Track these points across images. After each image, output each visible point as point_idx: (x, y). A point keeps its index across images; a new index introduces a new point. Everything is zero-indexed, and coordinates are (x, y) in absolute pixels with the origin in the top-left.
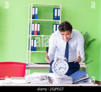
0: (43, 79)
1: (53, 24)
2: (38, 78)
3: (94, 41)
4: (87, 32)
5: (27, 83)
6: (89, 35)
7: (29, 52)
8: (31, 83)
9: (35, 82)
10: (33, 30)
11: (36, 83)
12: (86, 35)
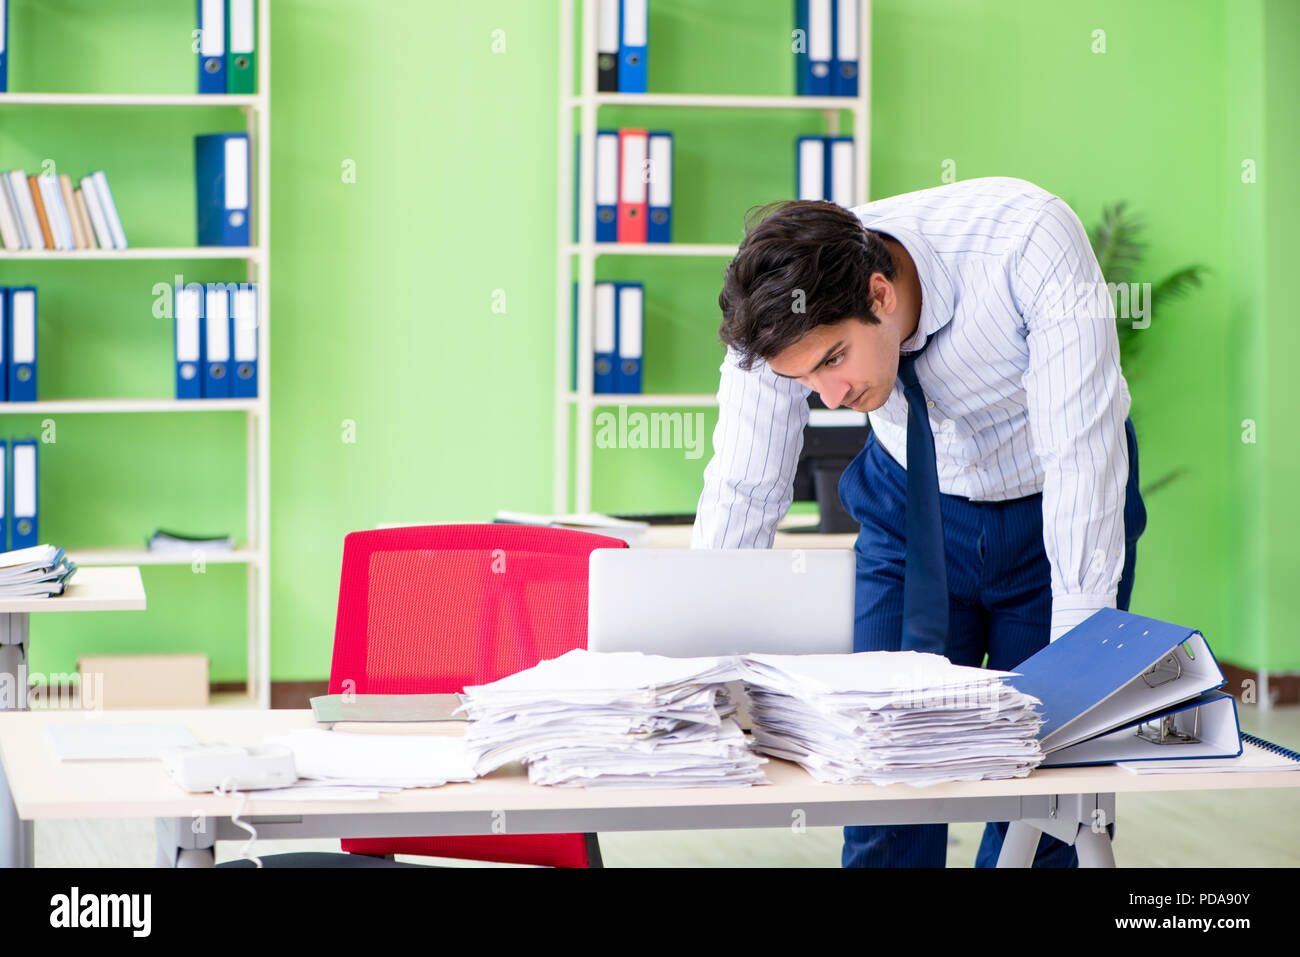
0: (683, 726)
1: (801, 140)
2: (618, 707)
3: (1188, 286)
4: (1120, 209)
5: (491, 775)
6: (1137, 229)
7: (573, 408)
8: (535, 774)
9: (585, 762)
10: (608, 198)
11: (593, 773)
12: (1110, 231)
